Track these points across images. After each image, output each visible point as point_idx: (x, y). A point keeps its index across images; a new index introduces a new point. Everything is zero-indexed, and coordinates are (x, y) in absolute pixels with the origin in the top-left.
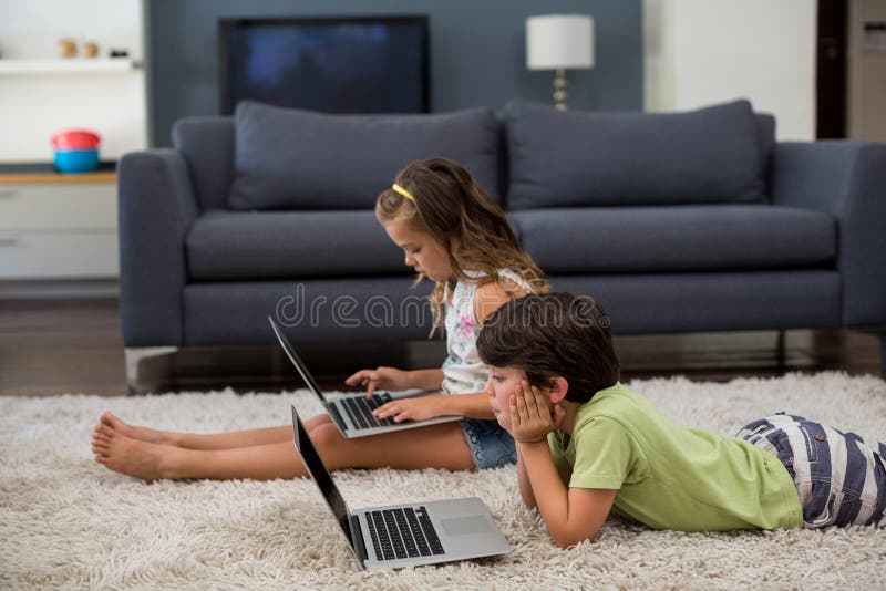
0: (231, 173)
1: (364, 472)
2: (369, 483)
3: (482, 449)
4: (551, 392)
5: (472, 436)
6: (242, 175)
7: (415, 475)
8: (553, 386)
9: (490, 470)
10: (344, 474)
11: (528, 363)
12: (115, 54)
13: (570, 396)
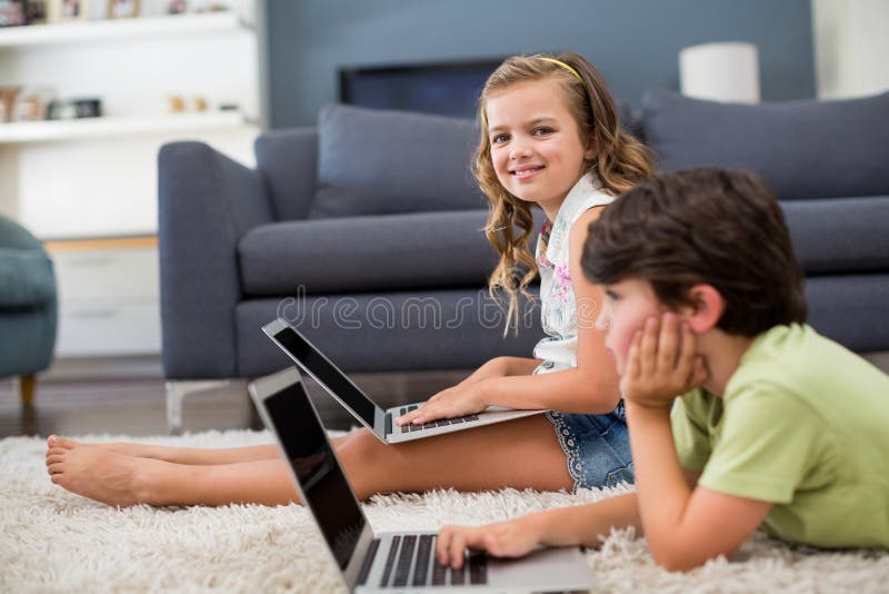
0: (313, 185)
1: (415, 495)
2: (420, 509)
3: (582, 457)
4: (695, 314)
5: (567, 438)
6: (325, 186)
7: (486, 497)
8: (697, 305)
9: (595, 489)
10: (387, 498)
11: (655, 265)
12: (226, 108)
13: (726, 324)
